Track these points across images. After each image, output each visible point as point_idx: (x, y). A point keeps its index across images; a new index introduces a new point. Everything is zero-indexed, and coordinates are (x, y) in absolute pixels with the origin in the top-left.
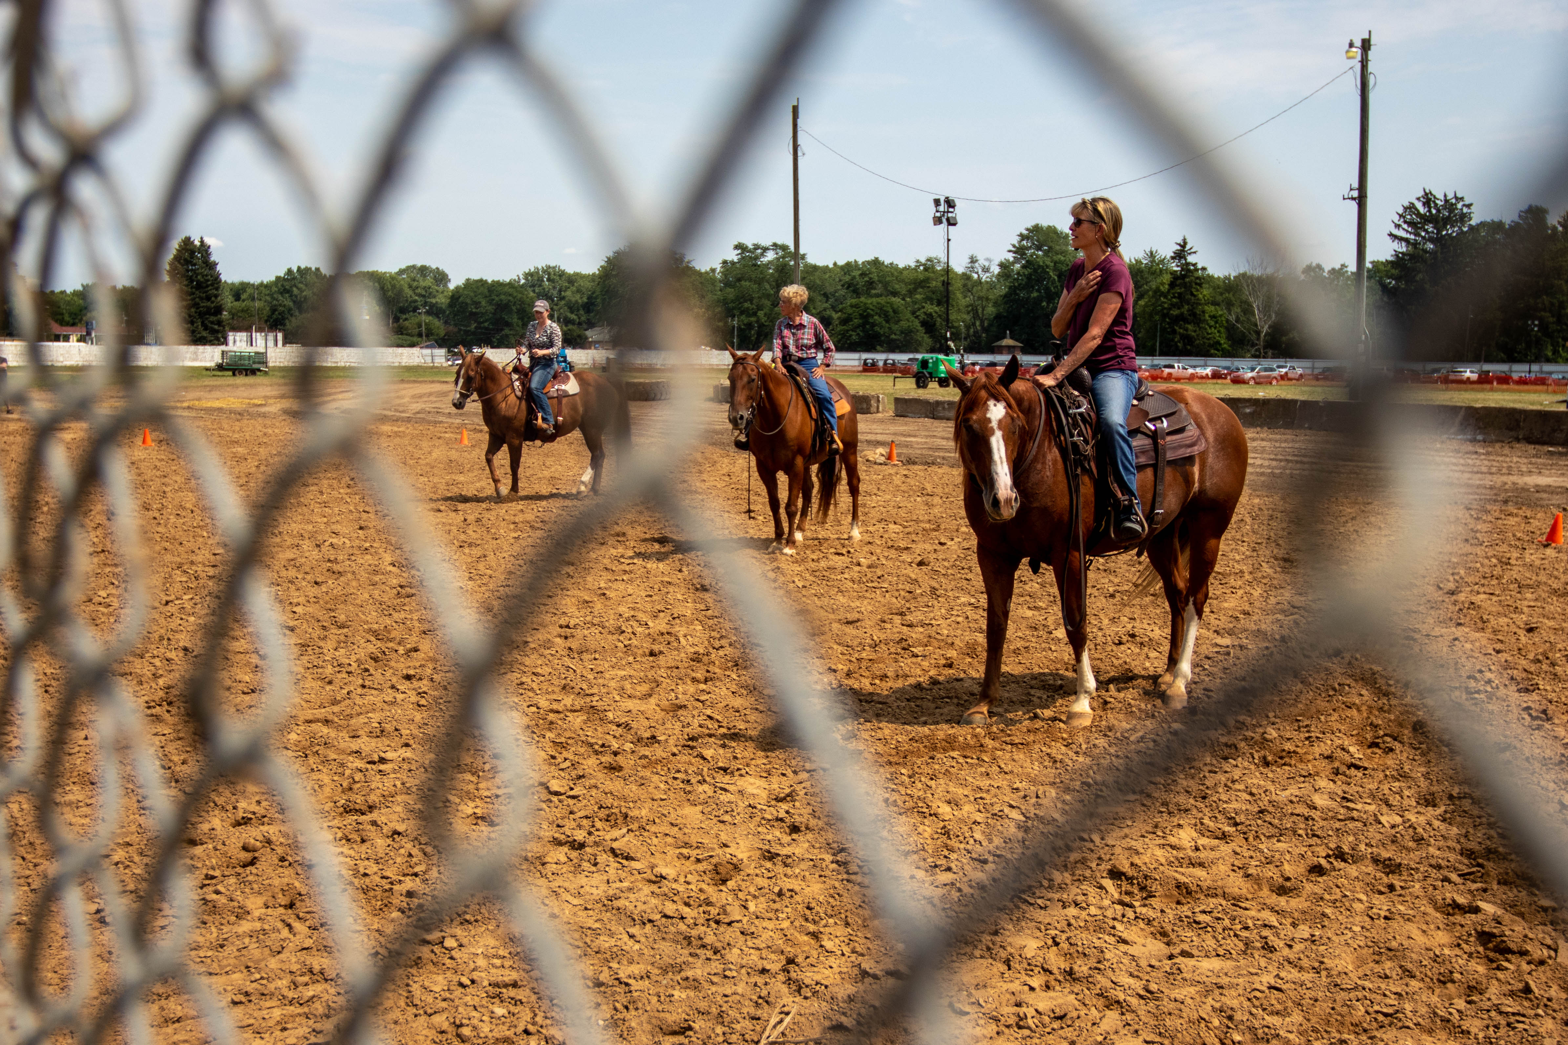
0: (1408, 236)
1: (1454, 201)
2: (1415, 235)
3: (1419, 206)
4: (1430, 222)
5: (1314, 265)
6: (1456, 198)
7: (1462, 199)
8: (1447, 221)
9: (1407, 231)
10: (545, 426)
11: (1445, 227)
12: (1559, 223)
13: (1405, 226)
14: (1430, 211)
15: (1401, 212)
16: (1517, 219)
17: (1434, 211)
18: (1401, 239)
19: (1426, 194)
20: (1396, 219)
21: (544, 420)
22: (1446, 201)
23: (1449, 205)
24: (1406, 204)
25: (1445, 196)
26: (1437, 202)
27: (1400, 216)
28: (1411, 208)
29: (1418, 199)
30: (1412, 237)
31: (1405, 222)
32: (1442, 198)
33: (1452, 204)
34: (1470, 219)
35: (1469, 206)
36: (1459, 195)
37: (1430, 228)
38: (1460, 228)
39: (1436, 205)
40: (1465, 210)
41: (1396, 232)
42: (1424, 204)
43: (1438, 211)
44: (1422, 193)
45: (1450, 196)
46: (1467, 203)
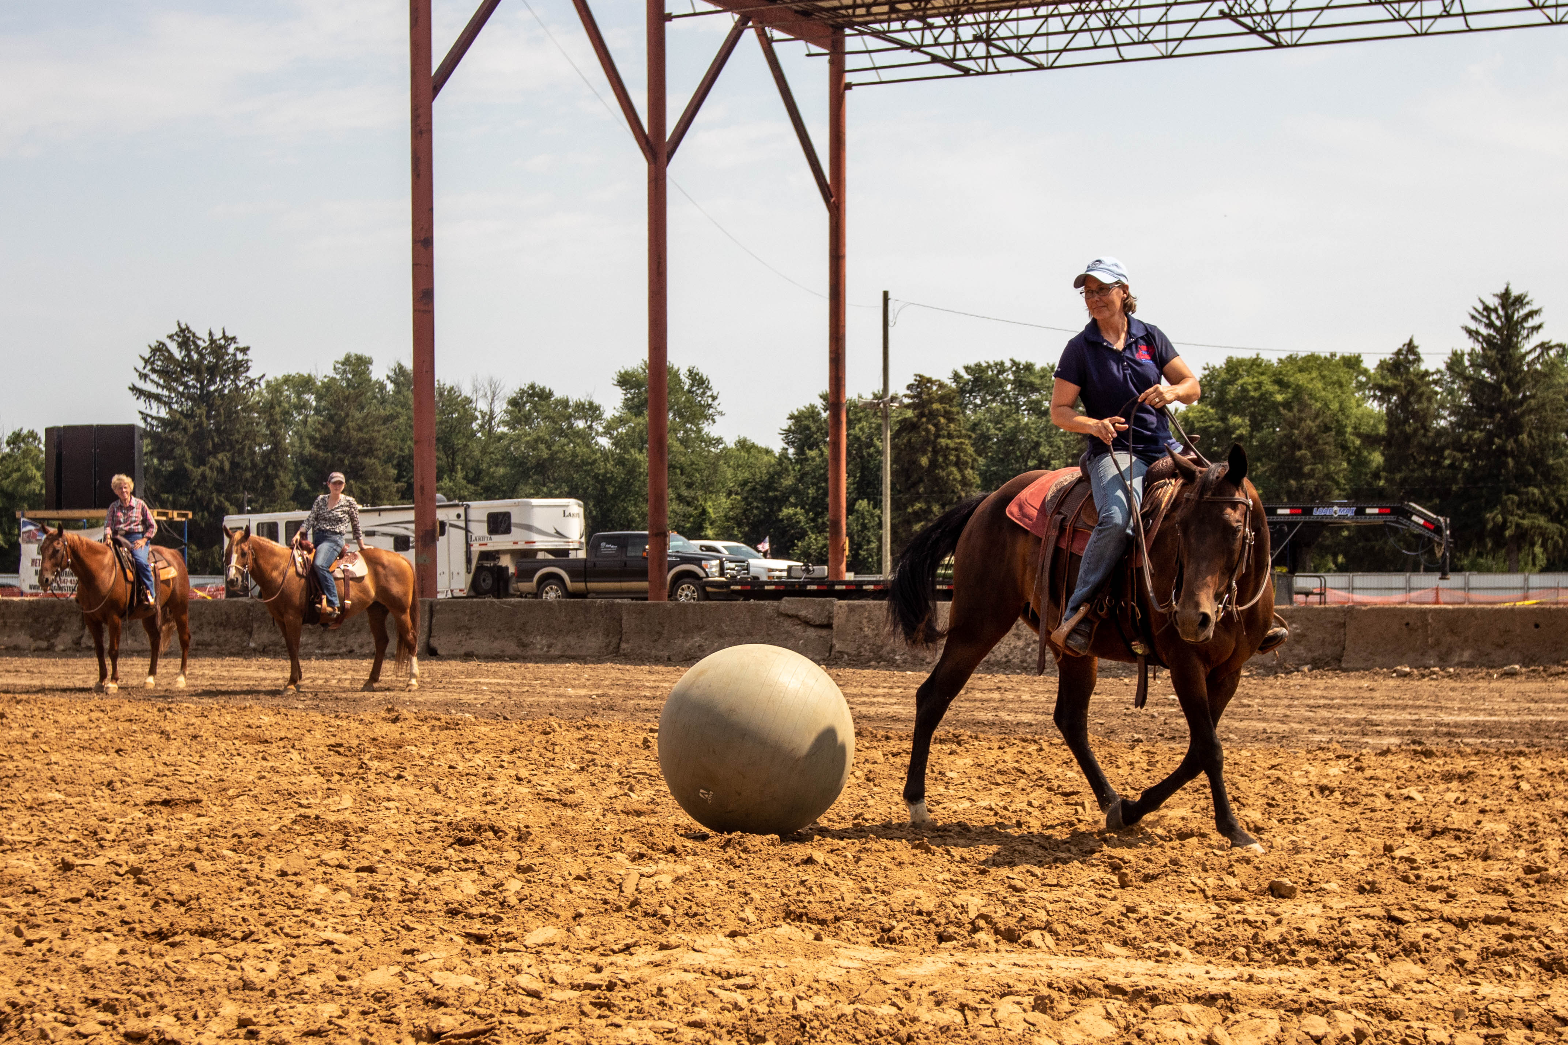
0: (159, 391)
1: (222, 342)
2: (169, 390)
3: (173, 347)
4: (190, 371)
5: (25, 432)
6: (224, 337)
7: (233, 339)
8: (213, 370)
9: (158, 385)
10: (329, 609)
11: (212, 381)
12: (388, 377)
13: (154, 377)
14: (188, 355)
15: (147, 355)
16: (332, 374)
17: (195, 356)
18: (149, 396)
19: (182, 331)
20: (140, 365)
21: (330, 603)
22: (212, 341)
23: (217, 349)
24: (154, 344)
25: (211, 334)
26: (200, 343)
27: (146, 361)
28: (159, 349)
29: (171, 337)
30: (166, 393)
31: (153, 370)
32: (207, 338)
33: (221, 347)
34: (248, 369)
35: (245, 350)
36: (229, 334)
37: (190, 380)
38: (233, 381)
39: (197, 347)
40: (240, 356)
41: (141, 384)
42: (180, 345)
43: (202, 356)
44: (177, 329)
45: (218, 335)
46: (241, 345)
